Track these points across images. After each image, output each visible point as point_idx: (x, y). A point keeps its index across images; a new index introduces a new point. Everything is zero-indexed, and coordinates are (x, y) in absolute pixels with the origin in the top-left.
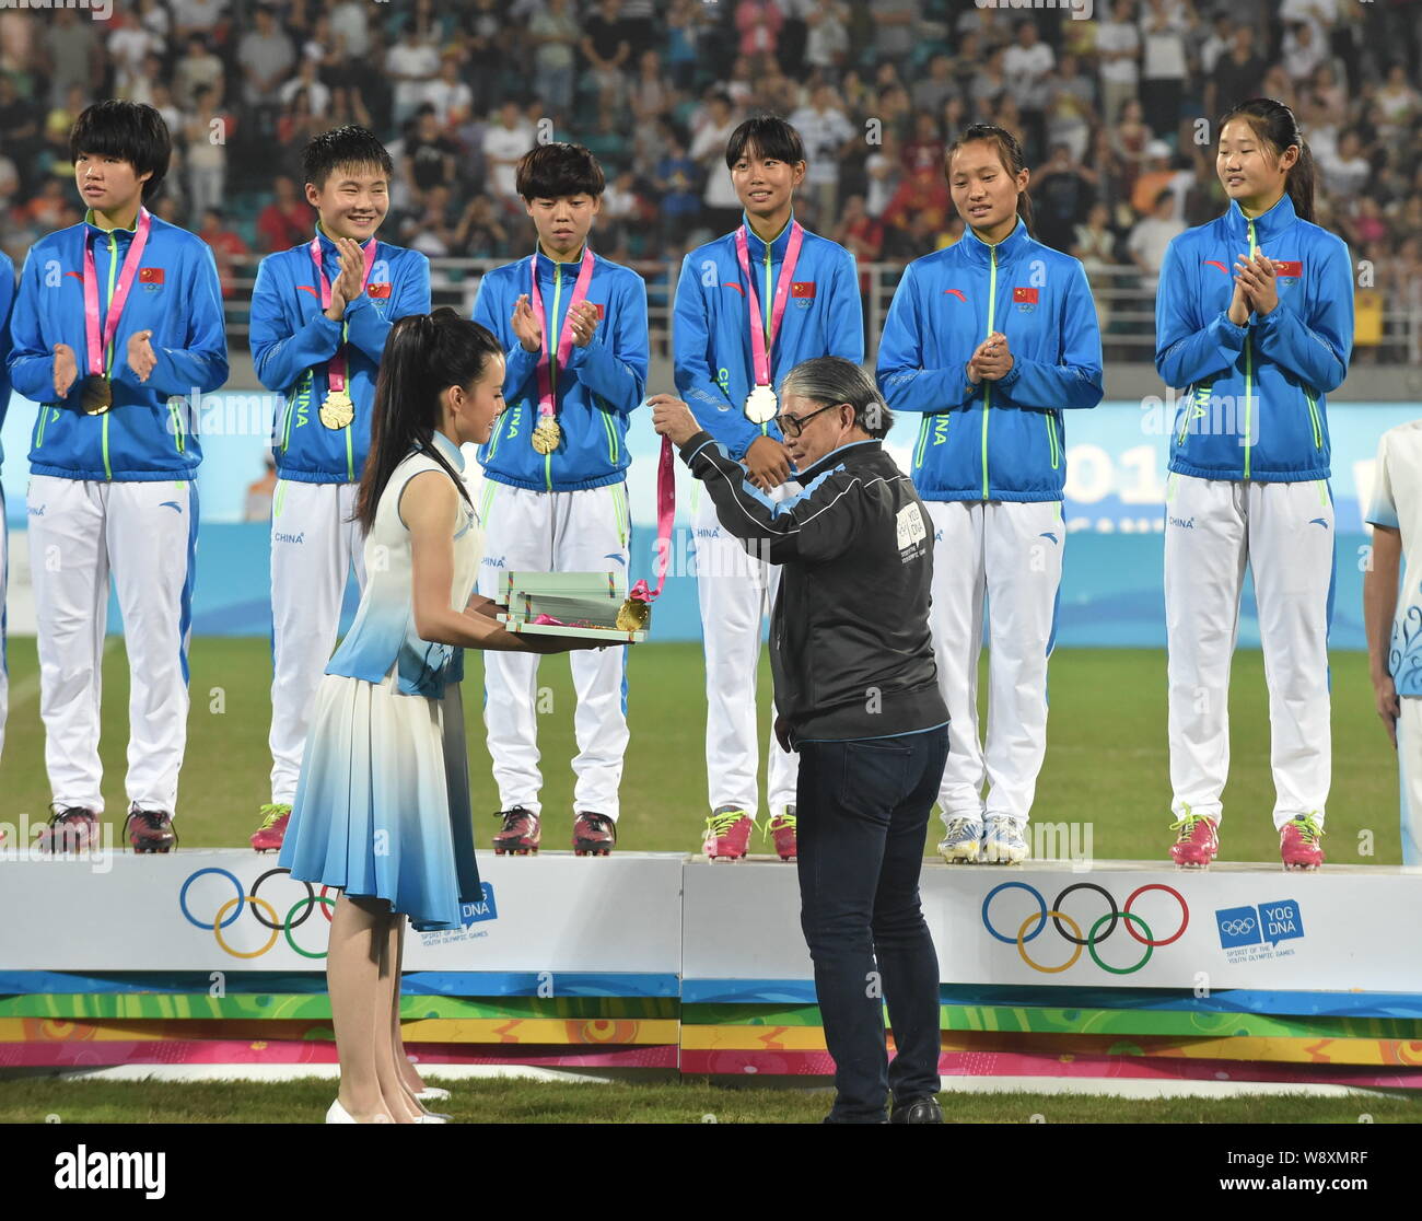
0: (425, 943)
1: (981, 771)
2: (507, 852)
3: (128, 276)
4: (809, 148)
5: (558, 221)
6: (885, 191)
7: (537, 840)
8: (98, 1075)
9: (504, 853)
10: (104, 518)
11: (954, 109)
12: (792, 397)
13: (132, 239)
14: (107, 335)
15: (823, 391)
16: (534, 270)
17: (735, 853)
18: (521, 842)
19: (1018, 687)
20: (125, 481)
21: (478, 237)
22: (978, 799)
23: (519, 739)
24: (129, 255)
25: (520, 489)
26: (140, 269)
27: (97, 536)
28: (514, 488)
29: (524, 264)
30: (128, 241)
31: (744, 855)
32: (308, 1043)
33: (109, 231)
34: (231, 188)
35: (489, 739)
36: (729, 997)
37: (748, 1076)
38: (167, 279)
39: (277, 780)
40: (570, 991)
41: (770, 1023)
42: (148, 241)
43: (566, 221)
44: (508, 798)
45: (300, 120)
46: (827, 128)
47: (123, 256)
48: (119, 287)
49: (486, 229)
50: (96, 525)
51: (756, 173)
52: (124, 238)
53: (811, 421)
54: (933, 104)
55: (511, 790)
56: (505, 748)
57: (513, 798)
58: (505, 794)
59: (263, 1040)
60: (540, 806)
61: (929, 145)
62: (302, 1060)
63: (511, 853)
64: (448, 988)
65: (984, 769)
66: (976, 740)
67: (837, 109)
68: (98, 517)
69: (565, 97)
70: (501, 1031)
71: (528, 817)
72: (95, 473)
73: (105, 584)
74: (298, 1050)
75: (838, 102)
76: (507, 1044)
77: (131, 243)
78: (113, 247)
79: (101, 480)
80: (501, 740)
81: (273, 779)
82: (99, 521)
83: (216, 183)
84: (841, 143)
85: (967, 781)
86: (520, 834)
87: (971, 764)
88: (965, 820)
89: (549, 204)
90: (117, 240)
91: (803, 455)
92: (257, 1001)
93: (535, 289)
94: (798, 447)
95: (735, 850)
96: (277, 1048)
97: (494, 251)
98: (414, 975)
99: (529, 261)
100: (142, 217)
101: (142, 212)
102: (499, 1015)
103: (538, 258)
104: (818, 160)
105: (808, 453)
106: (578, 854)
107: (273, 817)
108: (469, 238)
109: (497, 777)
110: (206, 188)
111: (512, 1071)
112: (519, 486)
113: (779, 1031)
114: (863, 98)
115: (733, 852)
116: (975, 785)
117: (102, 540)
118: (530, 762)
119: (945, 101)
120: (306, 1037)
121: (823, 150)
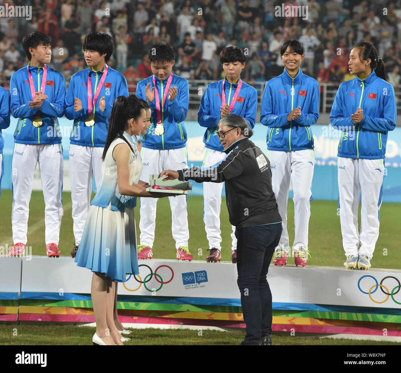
0: (186, 288)
1: (358, 241)
2: (211, 261)
3: (101, 85)
4: (305, 47)
5: (230, 70)
6: (329, 61)
7: (220, 258)
8: (87, 325)
9: (210, 262)
10: (92, 158)
11: (351, 36)
12: (222, 126)
13: (102, 74)
14: (94, 103)
15: (231, 124)
16: (223, 85)
17: (283, 264)
18: (214, 259)
19: (369, 216)
20: (98, 147)
21: (203, 73)
22: (357, 249)
23: (215, 227)
24: (101, 79)
25: (216, 151)
26: (104, 84)
27: (89, 163)
28: (215, 151)
29: (220, 82)
30: (101, 75)
31: (285, 264)
32: (150, 317)
33: (96, 72)
34: (129, 58)
35: (206, 227)
36: (279, 307)
37: (284, 332)
38: (112, 86)
39: (141, 238)
40: (230, 304)
41: (291, 316)
42: (107, 75)
43: (232, 70)
44: (211, 245)
45: (151, 37)
46: (311, 41)
47: (100, 79)
48: (98, 88)
49: (206, 71)
50: (89, 160)
51: (291, 57)
52: (100, 74)
53: (227, 133)
54: (344, 34)
55: (212, 243)
56: (210, 230)
57: (213, 245)
58: (211, 244)
59: (137, 316)
60: (221, 247)
61: (343, 47)
62: (148, 323)
63: (212, 262)
64: (192, 302)
65: (359, 240)
66: (357, 231)
67: (314, 35)
68: (90, 157)
69: (230, 31)
70: (208, 316)
71: (217, 251)
72: (89, 144)
73: (92, 178)
74: (147, 319)
75: (315, 34)
76: (210, 320)
77: (102, 75)
78: (97, 76)
79: (91, 146)
80: (210, 227)
81: (140, 237)
82: (90, 159)
83: (125, 56)
84: (315, 46)
85: (353, 243)
86: (214, 256)
87: (355, 238)
88: (352, 255)
89: (227, 65)
90: (98, 74)
91: (225, 143)
92: (135, 304)
93: (223, 90)
94: (224, 141)
95: (283, 263)
96: (141, 319)
97: (209, 78)
98: (182, 298)
99: (222, 81)
100: (106, 67)
101: (106, 66)
102: (208, 311)
103: (225, 81)
104: (308, 51)
105: (227, 143)
106: (233, 263)
107: (141, 249)
108: (200, 74)
109: (208, 239)
110: (122, 58)
111: (212, 328)
112: (216, 150)
113: (294, 318)
114: (323, 32)
115: (282, 263)
116: (356, 245)
117: (91, 164)
118: (218, 234)
119: (348, 33)
120: (150, 316)
121: (310, 48)
